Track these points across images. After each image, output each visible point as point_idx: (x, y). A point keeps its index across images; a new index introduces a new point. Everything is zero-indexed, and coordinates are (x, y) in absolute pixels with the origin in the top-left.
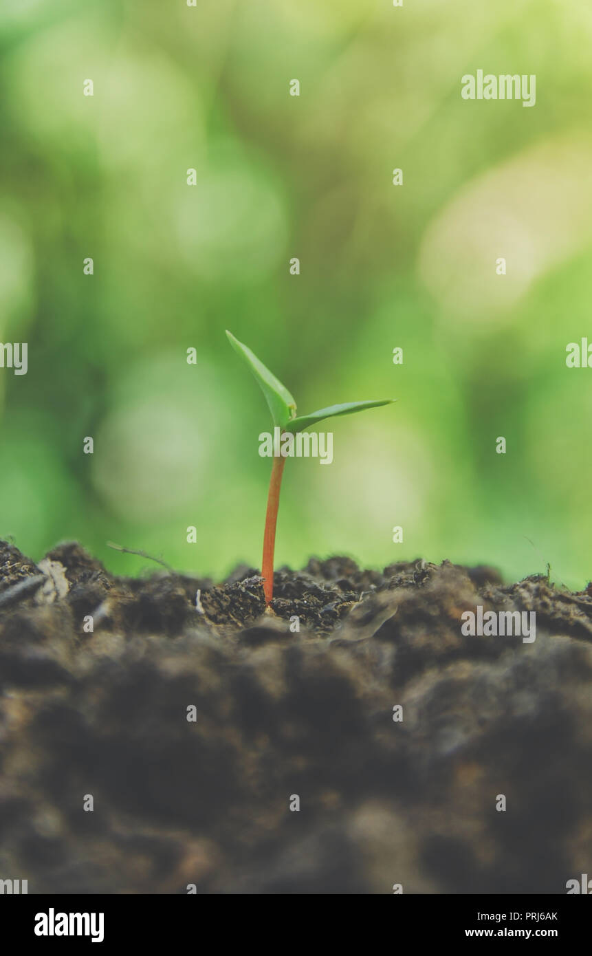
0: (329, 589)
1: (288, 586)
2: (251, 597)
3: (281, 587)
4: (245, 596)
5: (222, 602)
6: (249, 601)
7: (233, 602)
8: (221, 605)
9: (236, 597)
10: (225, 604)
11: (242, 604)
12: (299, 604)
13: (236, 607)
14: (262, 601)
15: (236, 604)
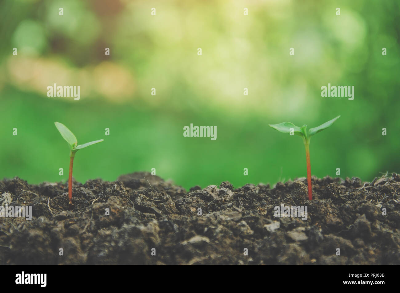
0: (89, 194)
1: (78, 193)
2: (64, 200)
3: (75, 193)
4: (63, 199)
5: (55, 202)
6: (64, 201)
7: (59, 201)
8: (55, 203)
9: (60, 200)
10: (57, 202)
11: (61, 202)
12: (79, 200)
13: (60, 203)
14: (68, 200)
15: (60, 202)
